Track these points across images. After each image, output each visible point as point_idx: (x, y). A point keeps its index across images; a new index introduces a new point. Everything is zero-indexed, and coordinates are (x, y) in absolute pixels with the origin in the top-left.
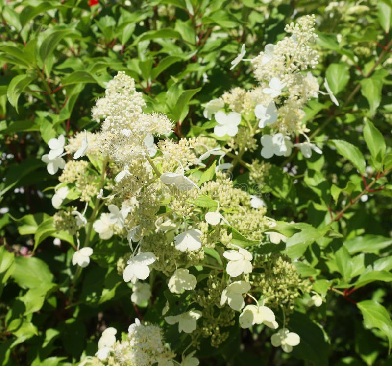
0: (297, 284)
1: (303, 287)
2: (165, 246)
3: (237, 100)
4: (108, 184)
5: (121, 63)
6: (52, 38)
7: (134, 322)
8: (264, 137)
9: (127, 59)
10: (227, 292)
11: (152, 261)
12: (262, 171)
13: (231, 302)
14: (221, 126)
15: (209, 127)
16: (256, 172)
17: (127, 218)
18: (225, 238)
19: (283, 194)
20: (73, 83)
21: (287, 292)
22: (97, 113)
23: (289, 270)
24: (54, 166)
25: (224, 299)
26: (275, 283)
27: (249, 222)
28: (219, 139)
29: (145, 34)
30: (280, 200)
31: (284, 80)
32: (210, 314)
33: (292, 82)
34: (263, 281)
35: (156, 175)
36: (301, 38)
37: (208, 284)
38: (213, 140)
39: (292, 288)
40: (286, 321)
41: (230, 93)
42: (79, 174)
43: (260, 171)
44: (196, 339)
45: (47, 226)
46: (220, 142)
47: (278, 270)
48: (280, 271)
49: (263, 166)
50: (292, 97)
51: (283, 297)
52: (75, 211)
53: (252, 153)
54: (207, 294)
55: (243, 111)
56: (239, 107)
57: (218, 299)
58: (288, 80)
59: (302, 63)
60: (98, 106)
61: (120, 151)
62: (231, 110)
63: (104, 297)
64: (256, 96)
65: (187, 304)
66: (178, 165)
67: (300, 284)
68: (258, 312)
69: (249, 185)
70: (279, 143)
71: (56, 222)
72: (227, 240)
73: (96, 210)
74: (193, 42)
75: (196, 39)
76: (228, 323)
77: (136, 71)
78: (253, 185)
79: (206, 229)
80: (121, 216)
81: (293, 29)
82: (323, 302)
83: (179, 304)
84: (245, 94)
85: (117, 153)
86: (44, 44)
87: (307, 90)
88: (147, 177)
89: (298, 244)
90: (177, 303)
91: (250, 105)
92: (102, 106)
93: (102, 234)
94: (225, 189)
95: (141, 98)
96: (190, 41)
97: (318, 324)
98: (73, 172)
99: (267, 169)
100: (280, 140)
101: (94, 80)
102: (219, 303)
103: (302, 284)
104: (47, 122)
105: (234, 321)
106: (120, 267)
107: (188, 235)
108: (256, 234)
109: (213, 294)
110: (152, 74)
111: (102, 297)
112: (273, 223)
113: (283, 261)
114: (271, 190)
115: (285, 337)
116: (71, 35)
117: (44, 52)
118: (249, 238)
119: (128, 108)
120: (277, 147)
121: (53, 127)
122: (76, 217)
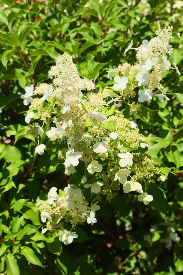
0: (153, 169)
1: (156, 171)
2: (87, 148)
3: (126, 70)
4: (54, 111)
5: (62, 45)
6: (25, 30)
7: (67, 186)
8: (140, 91)
9: (65, 43)
10: (118, 174)
11: (80, 156)
12: (137, 108)
13: (120, 179)
14: (117, 84)
15: (111, 84)
16: (134, 108)
17: (65, 131)
18: (119, 146)
19: (147, 121)
20: (36, 55)
21: (147, 173)
22: (51, 74)
23: (150, 162)
24: (27, 101)
25: (117, 177)
26: (143, 169)
27: (132, 138)
28: (114, 90)
29: (75, 29)
30: (145, 124)
31: (153, 61)
32: (107, 183)
33: (158, 62)
34: (136, 168)
35: (84, 111)
36: (164, 39)
37: (108, 169)
38: (111, 90)
39: (150, 171)
40: (146, 189)
41: (122, 65)
42: (40, 105)
43: (135, 108)
44: (99, 196)
45: (22, 132)
46: (115, 92)
47: (145, 163)
48: (146, 163)
49: (138, 106)
50: (156, 69)
51: (145, 176)
52: (37, 125)
53: (132, 99)
54: (107, 174)
55: (129, 76)
56: (127, 74)
57: (113, 177)
58: (156, 61)
59: (163, 52)
60: (52, 70)
61: (67, 98)
62: (122, 75)
63: (50, 170)
64: (137, 68)
65: (96, 178)
66: (96, 106)
67: (154, 170)
68: (134, 185)
69: (130, 115)
70: (148, 95)
71: (27, 130)
72: (120, 148)
73: (48, 124)
74: (100, 35)
75: (102, 34)
76: (116, 188)
77: (69, 49)
78: (131, 115)
79: (110, 141)
80: (62, 130)
81: (160, 33)
82: (166, 179)
83: (92, 179)
84: (130, 67)
85: (65, 100)
86: (21, 34)
87: (164, 66)
88: (80, 112)
89: (155, 148)
90: (91, 178)
91: (133, 73)
92: (54, 70)
93: (51, 138)
94: (120, 120)
95: (75, 67)
96: (99, 34)
97: (161, 189)
98: (37, 104)
99: (140, 107)
100: (149, 93)
101: (48, 54)
102: (113, 179)
103: (156, 169)
104: (22, 75)
105: (120, 188)
106: (60, 155)
107: (101, 144)
108: (135, 144)
109: (110, 174)
110: (78, 52)
111: (49, 170)
112: (144, 139)
113: (148, 158)
114: (140, 117)
115: (146, 196)
116: (35, 29)
117: (21, 38)
118: (131, 146)
119: (72, 76)
120: (147, 97)
121: (25, 79)
122: (38, 129)
